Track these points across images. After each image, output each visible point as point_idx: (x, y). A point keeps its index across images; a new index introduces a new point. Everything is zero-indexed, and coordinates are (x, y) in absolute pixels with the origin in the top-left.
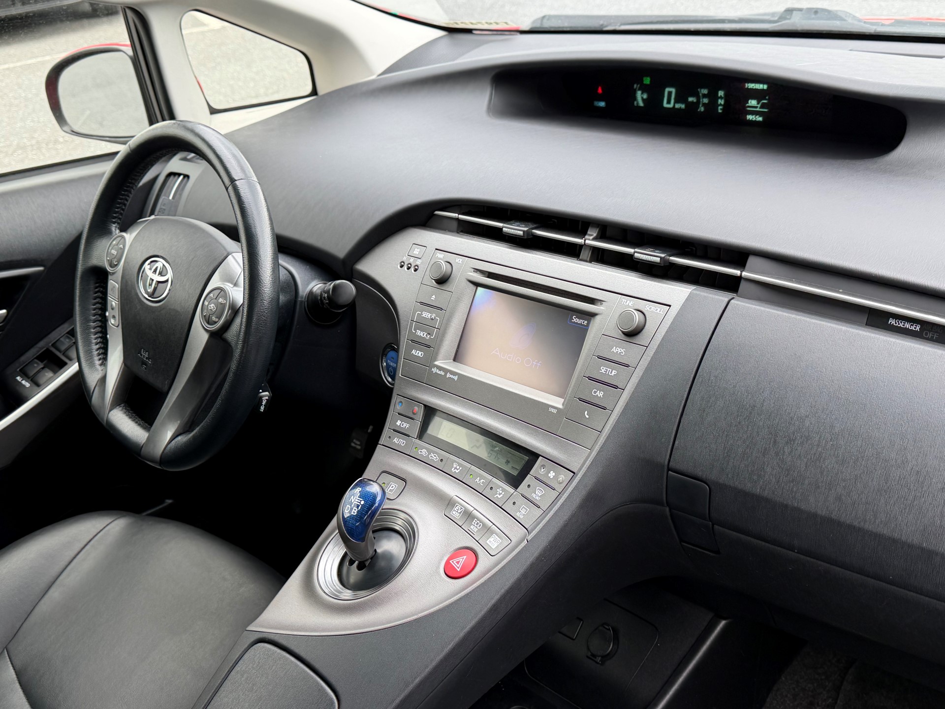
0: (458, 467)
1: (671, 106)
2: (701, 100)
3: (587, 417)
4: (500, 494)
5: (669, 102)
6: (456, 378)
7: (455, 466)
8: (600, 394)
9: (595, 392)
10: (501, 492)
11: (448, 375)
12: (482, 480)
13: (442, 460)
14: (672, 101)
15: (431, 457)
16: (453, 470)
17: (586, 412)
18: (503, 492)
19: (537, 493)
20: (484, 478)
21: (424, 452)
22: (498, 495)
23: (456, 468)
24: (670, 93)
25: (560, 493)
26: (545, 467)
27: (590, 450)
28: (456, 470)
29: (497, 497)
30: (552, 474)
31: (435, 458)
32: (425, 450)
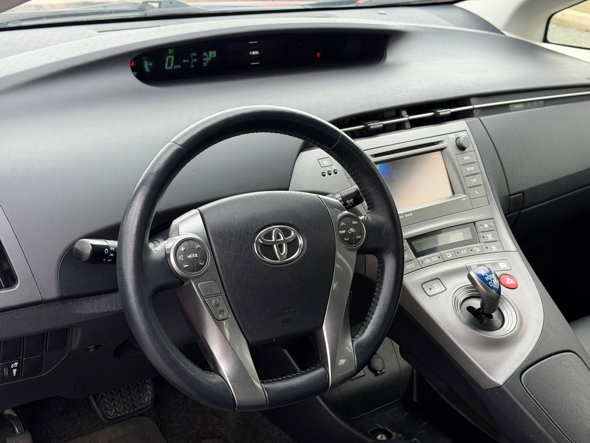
0: (449, 254)
1: (171, 68)
2: (192, 60)
3: (477, 193)
4: (477, 249)
5: (169, 65)
6: (411, 214)
7: (447, 255)
8: (475, 180)
9: (473, 181)
10: (477, 248)
11: (406, 216)
12: (464, 251)
13: (439, 257)
14: (172, 64)
15: (433, 260)
16: (448, 256)
17: (476, 191)
19: (489, 237)
20: (464, 249)
21: (428, 261)
22: (477, 251)
23: (449, 255)
24: (170, 59)
25: (497, 230)
26: (481, 225)
27: (490, 206)
28: (450, 256)
29: (478, 251)
30: (486, 226)
31: (435, 259)
32: (427, 259)
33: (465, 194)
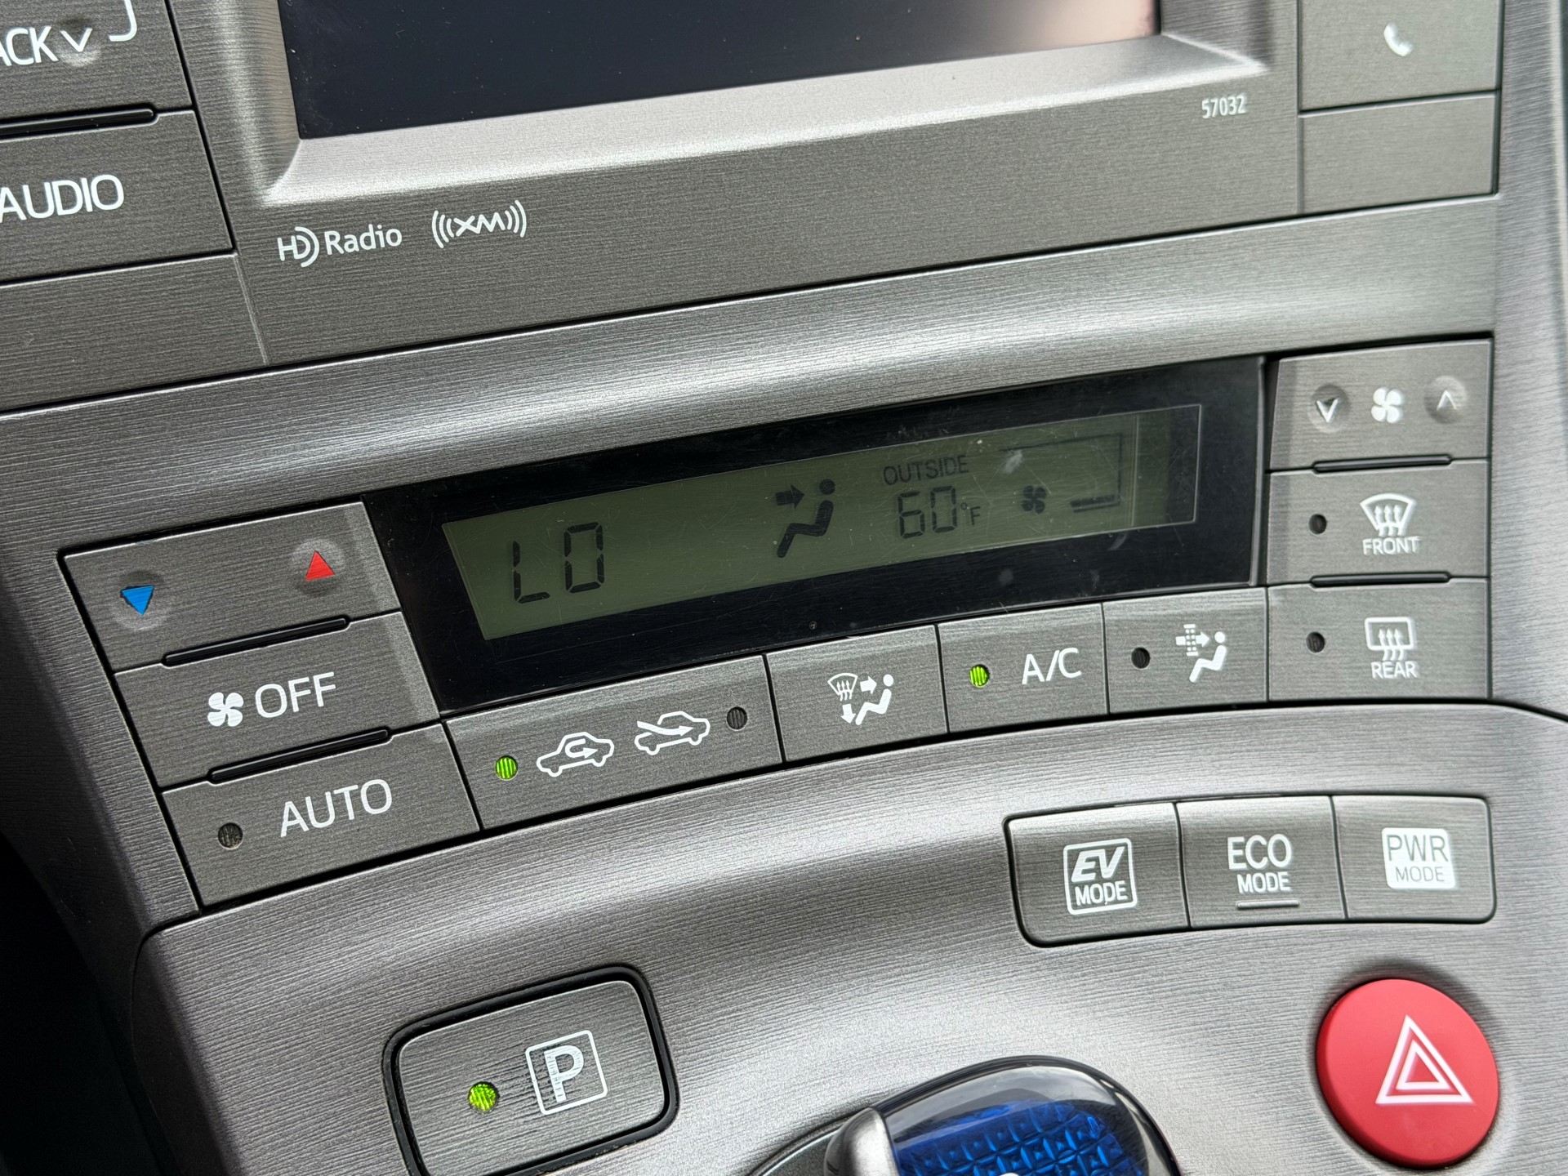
4: (1208, 652)
7: (844, 691)
10: (1203, 639)
13: (737, 717)
15: (655, 739)
18: (1211, 634)
19: (1379, 526)
20: (1064, 637)
23: (859, 699)
25: (1489, 458)
26: (1331, 393)
27: (1497, 197)
28: (868, 706)
29: (1206, 672)
30: (1387, 406)
31: (683, 730)
32: (580, 737)
33: (1261, 48)
